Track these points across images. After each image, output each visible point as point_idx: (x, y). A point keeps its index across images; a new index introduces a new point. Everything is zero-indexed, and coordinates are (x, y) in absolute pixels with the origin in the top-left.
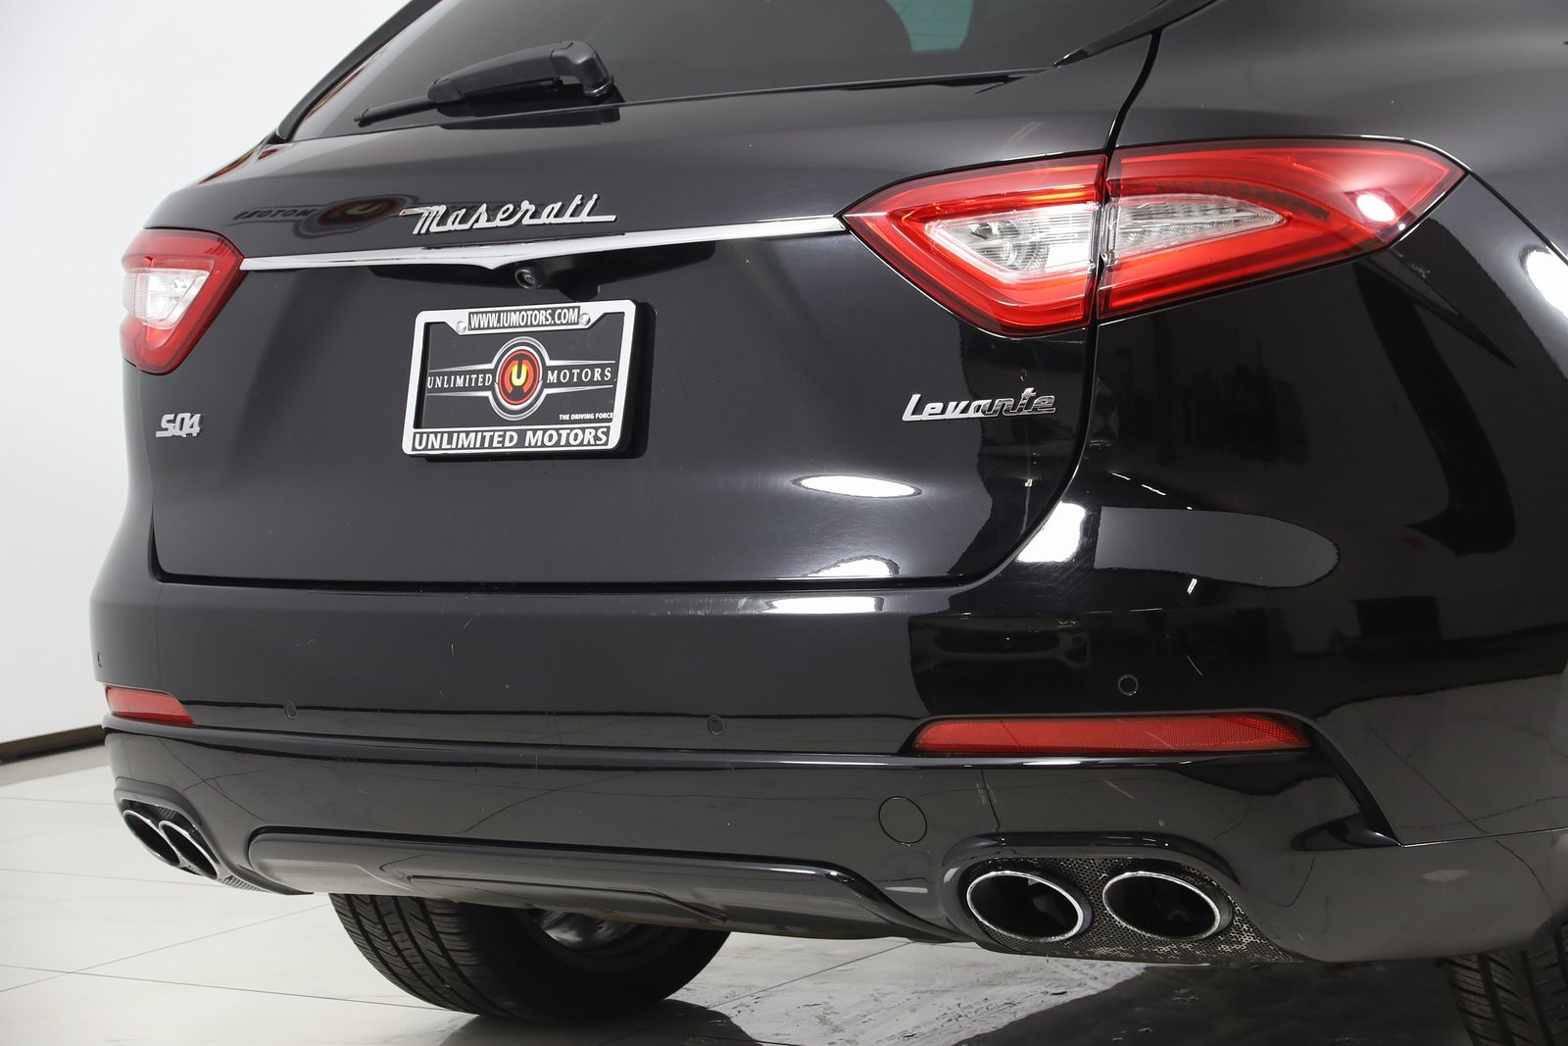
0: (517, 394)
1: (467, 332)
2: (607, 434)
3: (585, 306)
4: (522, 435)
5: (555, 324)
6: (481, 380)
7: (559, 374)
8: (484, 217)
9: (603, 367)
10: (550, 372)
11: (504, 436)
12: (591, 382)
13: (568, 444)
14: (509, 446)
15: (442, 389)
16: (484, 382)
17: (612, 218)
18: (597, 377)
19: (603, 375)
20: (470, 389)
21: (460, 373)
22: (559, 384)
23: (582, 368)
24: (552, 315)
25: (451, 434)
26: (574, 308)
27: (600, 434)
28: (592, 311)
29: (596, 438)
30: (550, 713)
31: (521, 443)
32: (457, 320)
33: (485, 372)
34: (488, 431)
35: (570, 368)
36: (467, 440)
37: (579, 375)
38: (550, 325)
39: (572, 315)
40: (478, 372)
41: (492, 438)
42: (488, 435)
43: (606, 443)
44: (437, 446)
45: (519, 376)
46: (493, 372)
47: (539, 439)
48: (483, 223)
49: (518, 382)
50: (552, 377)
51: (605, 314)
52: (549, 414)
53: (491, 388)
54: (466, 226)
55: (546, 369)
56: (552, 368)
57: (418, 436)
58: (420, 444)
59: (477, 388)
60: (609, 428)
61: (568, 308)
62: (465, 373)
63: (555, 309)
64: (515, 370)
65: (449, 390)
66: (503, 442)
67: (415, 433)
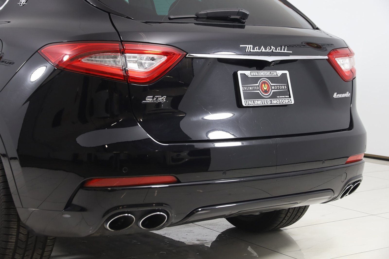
0: (266, 92)
1: (250, 76)
3: (278, 72)
4: (271, 101)
5: (272, 75)
6: (256, 88)
7: (274, 88)
9: (284, 86)
10: (272, 86)
11: (267, 101)
12: (282, 89)
14: (269, 104)
15: (246, 90)
16: (257, 88)
17: (291, 52)
18: (283, 88)
19: (284, 87)
20: (254, 90)
21: (250, 86)
22: (275, 89)
23: (279, 86)
24: (270, 73)
25: (254, 101)
26: (275, 72)
29: (289, 101)
31: (271, 103)
32: (248, 73)
33: (257, 86)
35: (277, 86)
36: (258, 102)
37: (279, 87)
38: (270, 75)
39: (275, 74)
40: (255, 86)
41: (264, 102)
42: (263, 101)
43: (291, 103)
44: (251, 104)
45: (265, 87)
46: (259, 86)
47: (275, 102)
49: (265, 89)
50: (273, 88)
52: (274, 96)
53: (259, 90)
54: (260, 51)
55: (271, 86)
56: (273, 86)
57: (246, 101)
58: (247, 104)
59: (255, 90)
60: (291, 99)
61: (274, 72)
62: (252, 86)
64: (264, 86)
65: (248, 90)
66: (267, 103)
67: (245, 101)
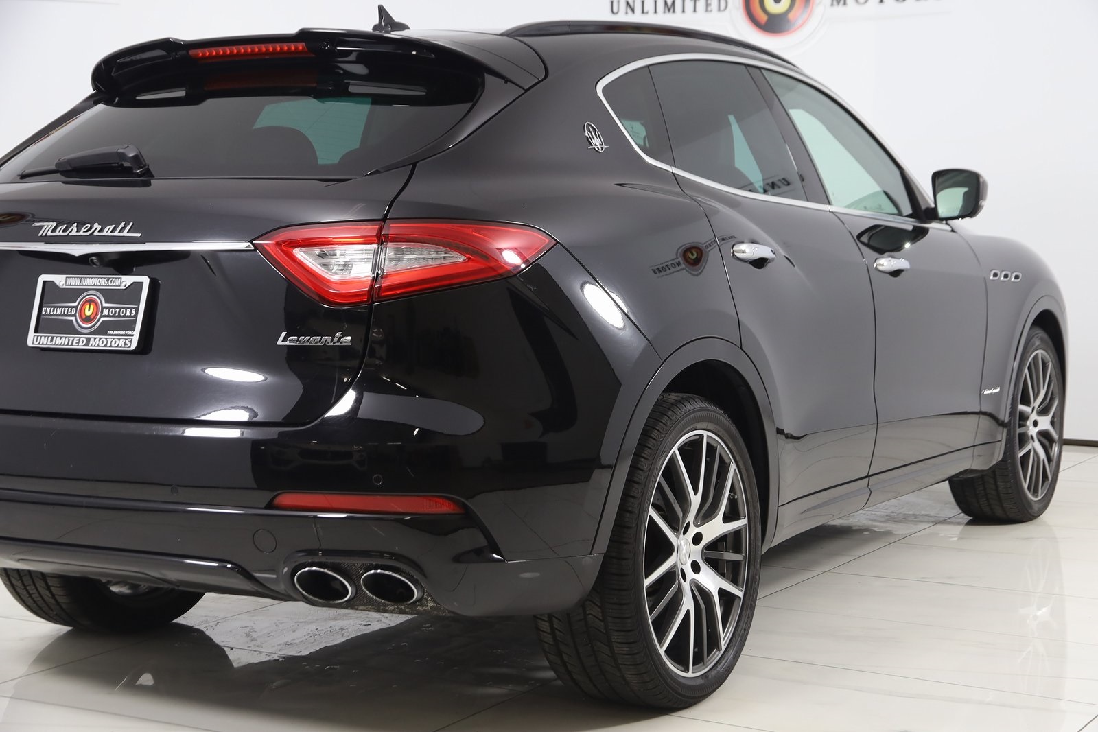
0: (87, 319)
1: (64, 287)
2: (131, 342)
3: (124, 278)
4: (88, 340)
5: (109, 286)
6: (69, 311)
7: (108, 312)
8: (75, 230)
9: (131, 309)
10: (104, 310)
11: (79, 340)
12: (125, 316)
13: (111, 346)
14: (81, 346)
15: (49, 315)
16: (71, 312)
17: (139, 235)
18: (128, 314)
19: (131, 312)
20: (64, 315)
21: (60, 307)
22: (109, 316)
23: (121, 308)
24: (108, 281)
25: (52, 338)
26: (119, 278)
27: (127, 342)
28: (128, 280)
29: (125, 344)
30: (93, 480)
31: (87, 344)
32: (60, 280)
33: (72, 307)
34: (71, 337)
35: (115, 308)
36: (61, 341)
37: (119, 312)
38: (106, 286)
39: (117, 282)
40: (69, 307)
41: (73, 340)
42: (71, 339)
43: (130, 347)
44: (45, 343)
45: (89, 310)
46: (76, 307)
47: (97, 343)
48: (74, 233)
49: (88, 313)
50: (105, 312)
51: (134, 283)
52: (102, 330)
53: (75, 315)
54: (66, 234)
55: (103, 308)
56: (106, 308)
57: (36, 337)
58: (37, 341)
59: (67, 315)
60: (132, 339)
61: (116, 278)
62: (62, 307)
63: (109, 278)
64: (87, 307)
65: (52, 315)
66: (78, 343)
67: (34, 336)
